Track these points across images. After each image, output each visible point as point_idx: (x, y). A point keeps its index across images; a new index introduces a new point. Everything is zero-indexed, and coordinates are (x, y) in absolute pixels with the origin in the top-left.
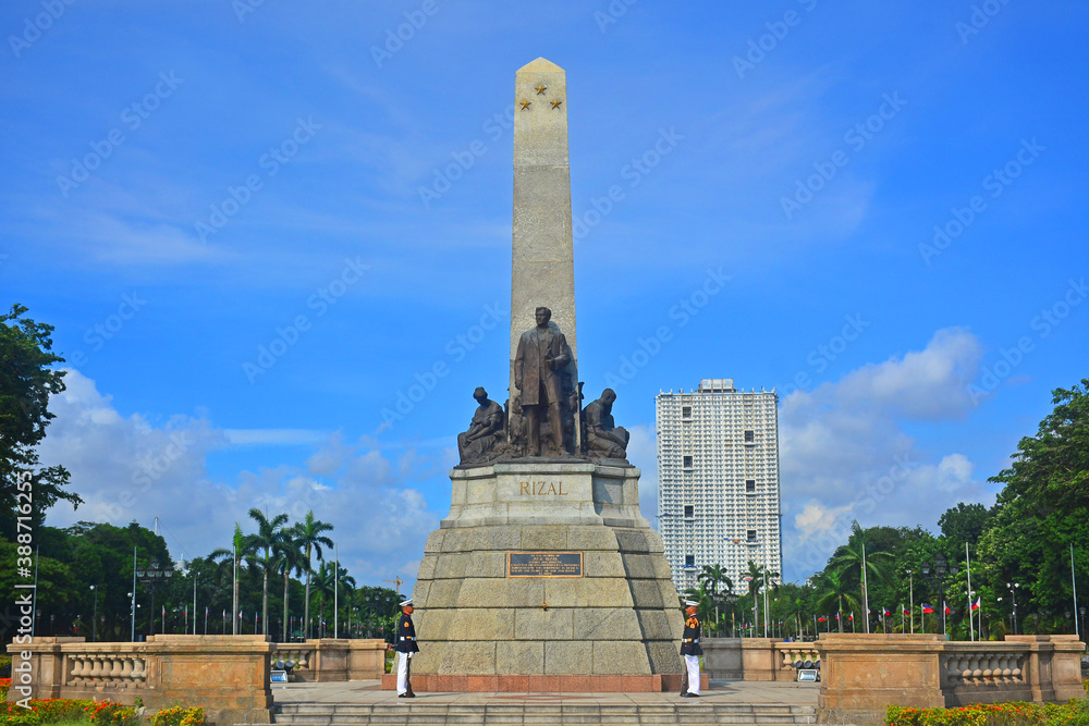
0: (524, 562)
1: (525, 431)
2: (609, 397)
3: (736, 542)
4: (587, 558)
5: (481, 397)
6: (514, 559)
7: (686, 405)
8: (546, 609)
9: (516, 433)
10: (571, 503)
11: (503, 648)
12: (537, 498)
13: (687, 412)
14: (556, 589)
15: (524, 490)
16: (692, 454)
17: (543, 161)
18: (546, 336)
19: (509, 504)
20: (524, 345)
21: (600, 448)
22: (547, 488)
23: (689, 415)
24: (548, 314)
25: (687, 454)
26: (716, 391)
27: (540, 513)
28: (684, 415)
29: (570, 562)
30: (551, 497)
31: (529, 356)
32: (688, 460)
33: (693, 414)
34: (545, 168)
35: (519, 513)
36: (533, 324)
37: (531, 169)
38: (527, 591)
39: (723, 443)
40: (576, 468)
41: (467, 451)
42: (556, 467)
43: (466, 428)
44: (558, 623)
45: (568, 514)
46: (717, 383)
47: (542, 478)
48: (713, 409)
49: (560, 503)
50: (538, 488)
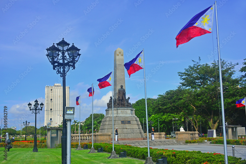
0: (123, 122)
1: (119, 103)
2: (129, 98)
3: (61, 116)
4: (131, 122)
6: (122, 122)
7: (51, 89)
8: (127, 129)
9: (118, 103)
10: (128, 114)
11: (121, 135)
12: (123, 113)
13: (51, 90)
14: (127, 126)
15: (122, 112)
16: (52, 98)
17: (120, 63)
18: (122, 89)
19: (120, 114)
20: (119, 90)
21: (129, 106)
22: (125, 111)
23: (52, 91)
24: (123, 86)
25: (51, 98)
26: (57, 86)
27: (124, 115)
28: (51, 91)
29: (129, 122)
30: (125, 113)
31: (121, 92)
32: (51, 100)
33: (53, 90)
34: (121, 65)
35: (121, 115)
37: (119, 64)
38: (124, 126)
39: (59, 96)
40: (129, 109)
41: (109, 106)
42: (126, 109)
44: (129, 131)
45: (128, 115)
46: (58, 84)
47: (124, 110)
48: (57, 89)
49: (126, 114)
50: (123, 112)
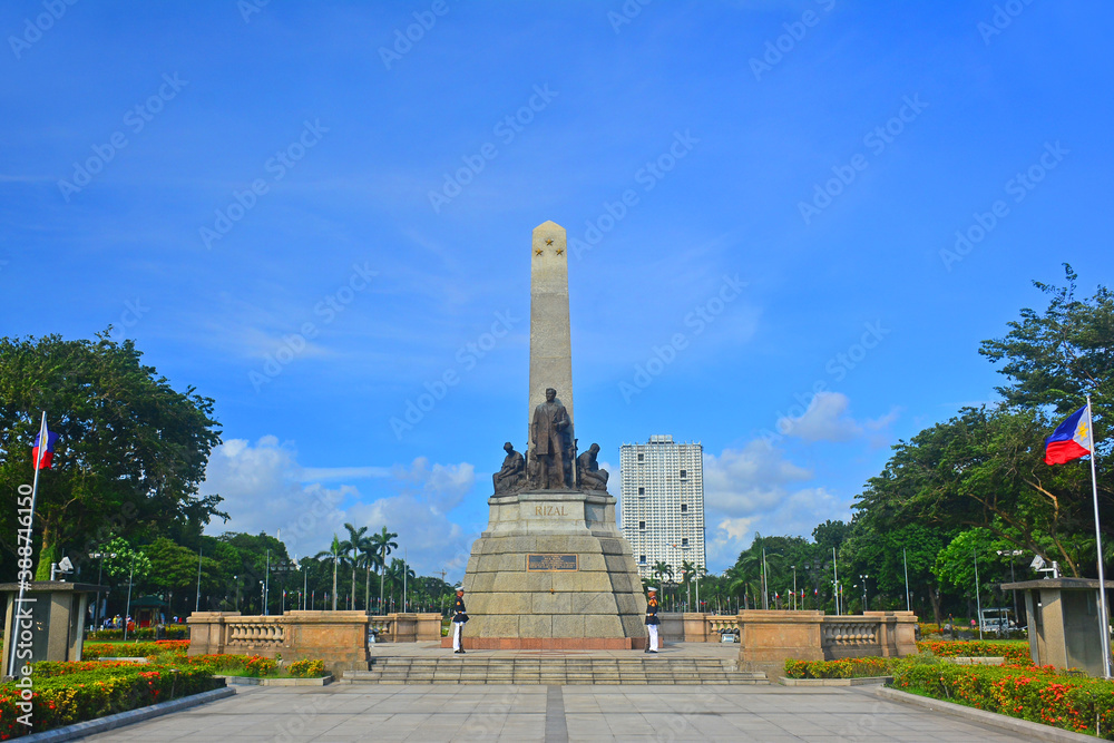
0: (538, 561)
1: (538, 472)
2: (595, 449)
3: (675, 546)
4: (581, 558)
5: (509, 449)
6: (531, 559)
7: (640, 453)
8: (553, 593)
9: (533, 473)
10: (570, 521)
11: (524, 620)
12: (547, 517)
13: (641, 457)
14: (560, 579)
15: (538, 512)
16: (644, 486)
17: (551, 290)
18: (553, 408)
19: (528, 521)
20: (538, 414)
21: (589, 484)
22: (554, 510)
23: (642, 459)
24: (554, 393)
25: (641, 486)
26: (660, 443)
27: (549, 527)
28: (639, 459)
29: (569, 561)
30: (556, 517)
32: (641, 491)
33: (645, 458)
34: (552, 295)
35: (535, 527)
36: (544, 399)
37: (543, 295)
38: (540, 580)
40: (573, 497)
41: (499, 486)
42: (560, 497)
43: (498, 470)
44: (562, 602)
45: (569, 528)
46: (662, 438)
47: (550, 504)
48: (658, 455)
49: (562, 521)
50: (547, 510)
